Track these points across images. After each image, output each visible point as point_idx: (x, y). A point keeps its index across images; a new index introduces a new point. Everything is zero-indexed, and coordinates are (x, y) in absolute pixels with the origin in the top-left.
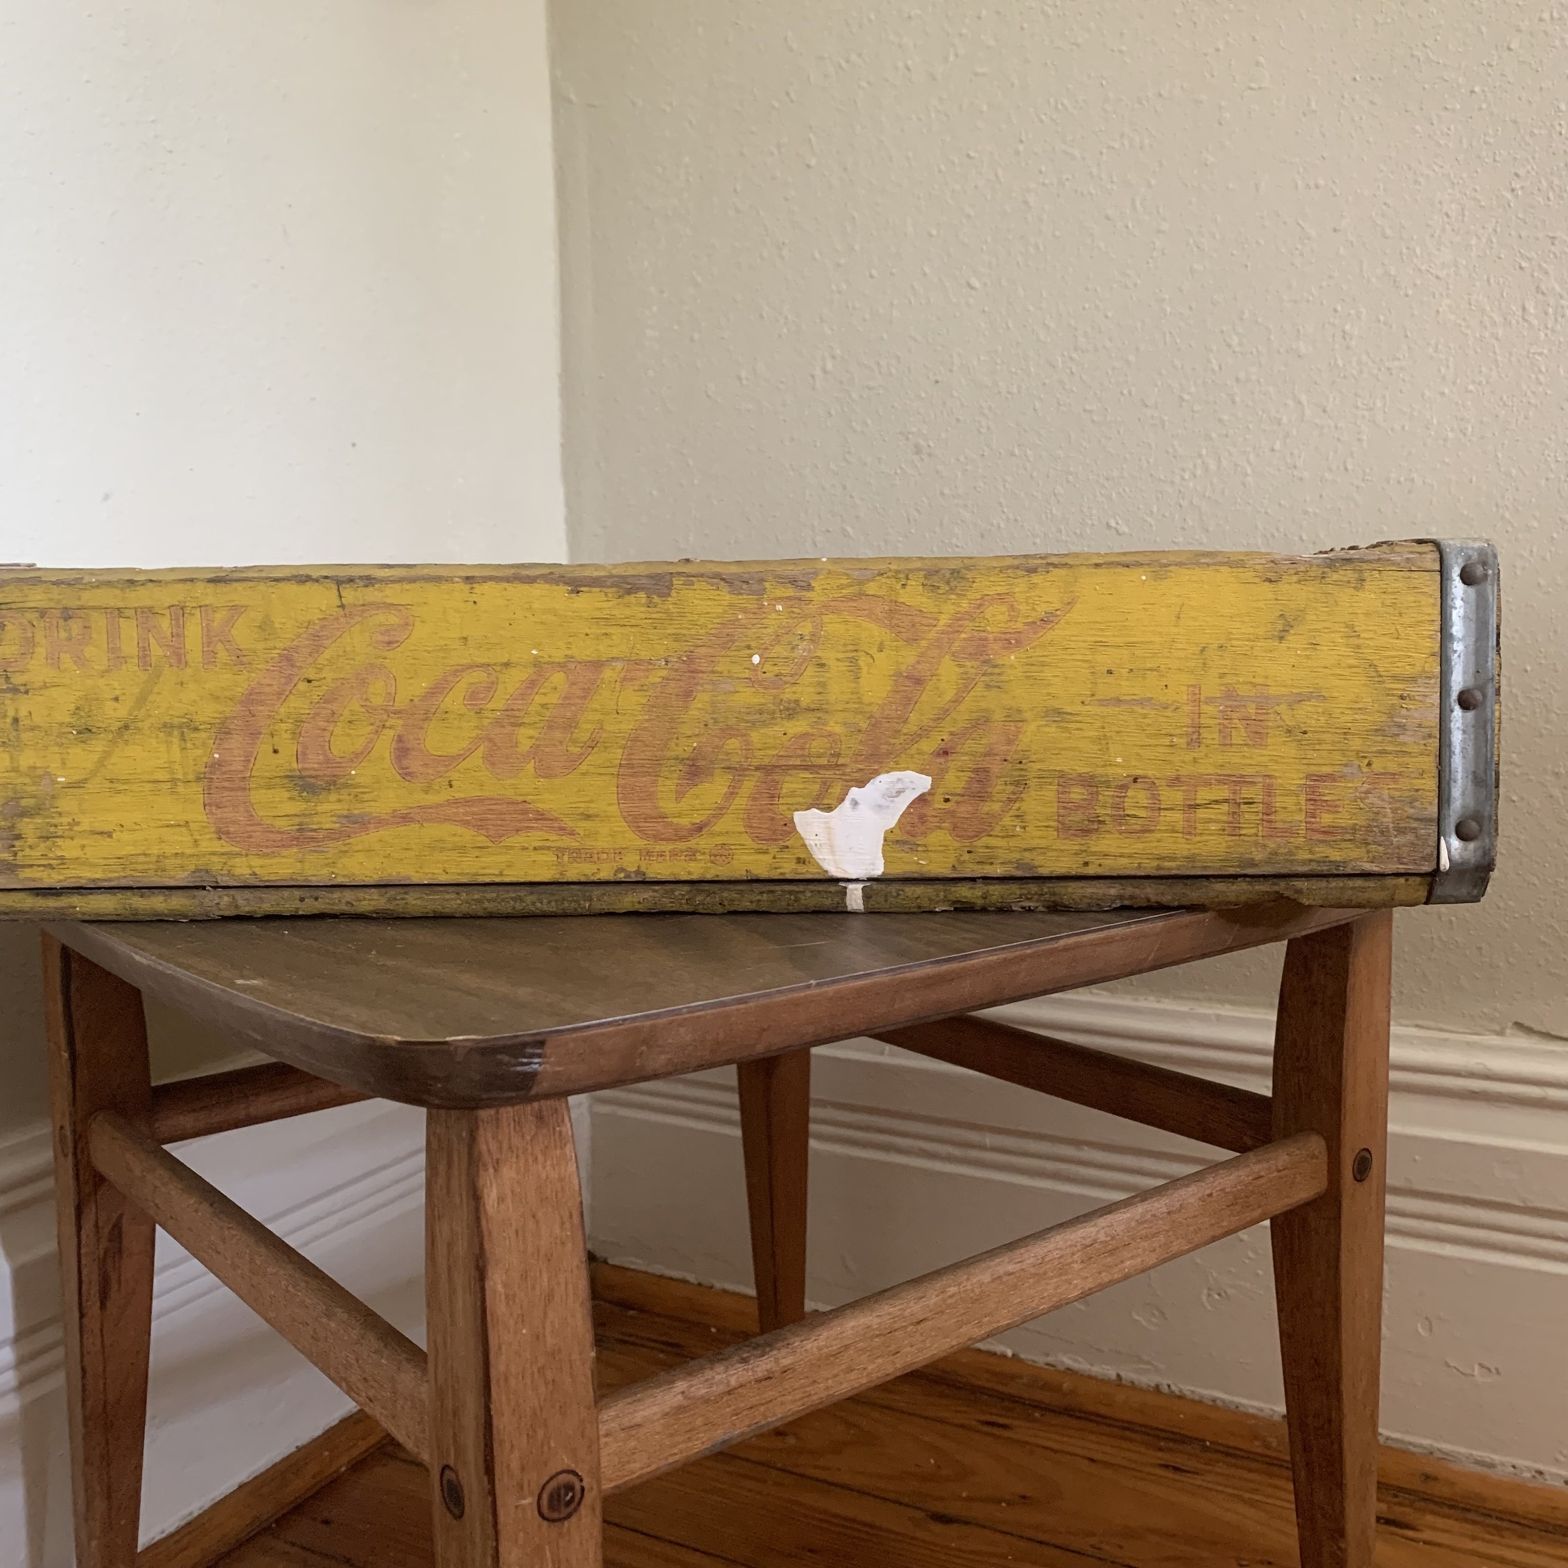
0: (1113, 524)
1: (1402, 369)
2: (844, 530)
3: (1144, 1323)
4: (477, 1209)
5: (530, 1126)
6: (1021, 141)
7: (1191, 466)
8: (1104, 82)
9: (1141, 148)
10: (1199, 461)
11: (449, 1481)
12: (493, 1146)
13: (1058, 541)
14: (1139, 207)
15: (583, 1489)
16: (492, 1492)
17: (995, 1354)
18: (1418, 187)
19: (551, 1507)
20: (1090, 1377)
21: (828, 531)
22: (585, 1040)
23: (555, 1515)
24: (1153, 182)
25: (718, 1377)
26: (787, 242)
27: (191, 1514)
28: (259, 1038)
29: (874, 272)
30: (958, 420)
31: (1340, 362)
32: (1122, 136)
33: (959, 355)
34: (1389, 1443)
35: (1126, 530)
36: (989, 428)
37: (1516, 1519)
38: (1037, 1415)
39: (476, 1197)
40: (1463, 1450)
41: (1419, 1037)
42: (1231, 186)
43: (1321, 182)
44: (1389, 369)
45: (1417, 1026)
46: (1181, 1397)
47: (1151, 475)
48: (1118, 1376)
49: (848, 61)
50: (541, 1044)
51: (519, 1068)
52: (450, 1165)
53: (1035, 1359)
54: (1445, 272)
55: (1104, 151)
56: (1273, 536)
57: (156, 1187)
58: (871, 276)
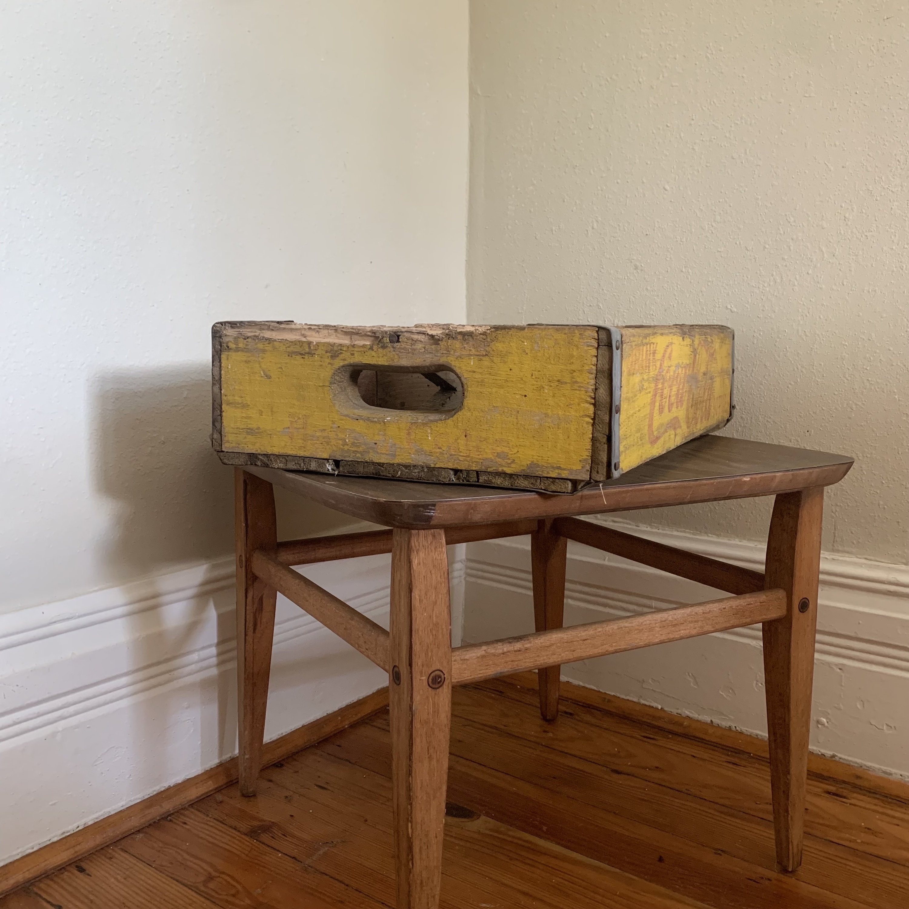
0: (729, 307)
1: (873, 236)
2: (598, 305)
3: (725, 696)
4: (410, 567)
5: (430, 538)
6: (693, 120)
7: (768, 280)
8: (734, 92)
9: (750, 124)
10: (772, 278)
11: (396, 672)
12: (417, 544)
13: (702, 314)
14: (748, 153)
15: (445, 678)
16: (411, 673)
17: (653, 707)
18: (884, 147)
19: (433, 683)
20: (698, 721)
21: (591, 306)
22: (450, 505)
23: (434, 686)
24: (756, 141)
25: (499, 647)
26: (578, 165)
27: (282, 734)
28: (334, 502)
29: (619, 181)
30: (656, 254)
31: (842, 232)
32: (741, 118)
33: (658, 222)
34: (841, 760)
35: (736, 310)
36: (671, 258)
37: (899, 799)
38: (670, 736)
39: (410, 562)
40: (877, 766)
41: (865, 564)
42: (793, 144)
43: (837, 143)
44: (866, 236)
45: (866, 559)
46: (741, 733)
47: (749, 284)
48: (711, 721)
49: (611, 78)
50: (434, 505)
51: (426, 514)
52: (401, 552)
53: (672, 710)
54: (896, 189)
55: (733, 125)
56: (806, 316)
57: (281, 577)
58: (618, 183)
